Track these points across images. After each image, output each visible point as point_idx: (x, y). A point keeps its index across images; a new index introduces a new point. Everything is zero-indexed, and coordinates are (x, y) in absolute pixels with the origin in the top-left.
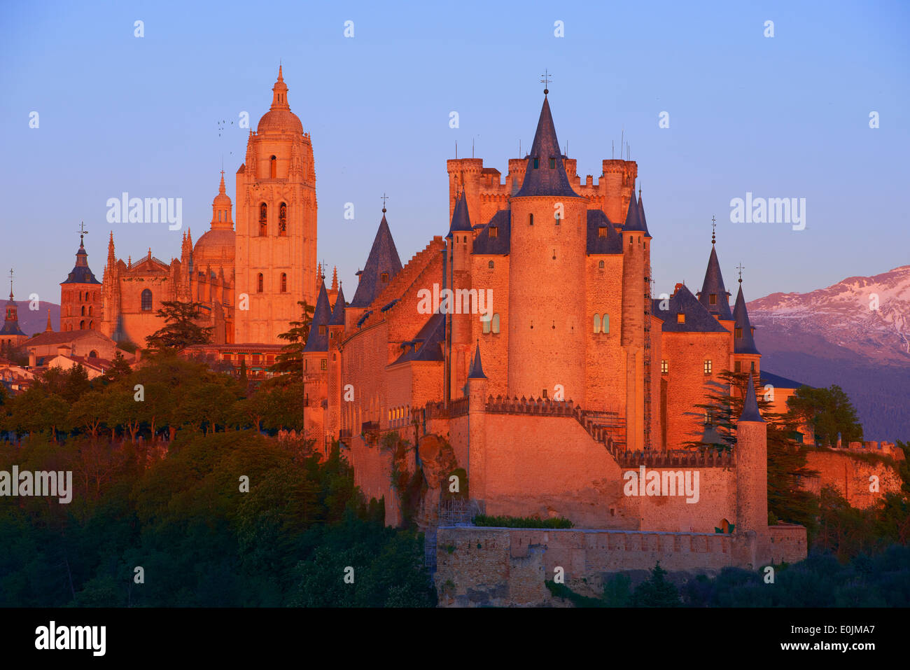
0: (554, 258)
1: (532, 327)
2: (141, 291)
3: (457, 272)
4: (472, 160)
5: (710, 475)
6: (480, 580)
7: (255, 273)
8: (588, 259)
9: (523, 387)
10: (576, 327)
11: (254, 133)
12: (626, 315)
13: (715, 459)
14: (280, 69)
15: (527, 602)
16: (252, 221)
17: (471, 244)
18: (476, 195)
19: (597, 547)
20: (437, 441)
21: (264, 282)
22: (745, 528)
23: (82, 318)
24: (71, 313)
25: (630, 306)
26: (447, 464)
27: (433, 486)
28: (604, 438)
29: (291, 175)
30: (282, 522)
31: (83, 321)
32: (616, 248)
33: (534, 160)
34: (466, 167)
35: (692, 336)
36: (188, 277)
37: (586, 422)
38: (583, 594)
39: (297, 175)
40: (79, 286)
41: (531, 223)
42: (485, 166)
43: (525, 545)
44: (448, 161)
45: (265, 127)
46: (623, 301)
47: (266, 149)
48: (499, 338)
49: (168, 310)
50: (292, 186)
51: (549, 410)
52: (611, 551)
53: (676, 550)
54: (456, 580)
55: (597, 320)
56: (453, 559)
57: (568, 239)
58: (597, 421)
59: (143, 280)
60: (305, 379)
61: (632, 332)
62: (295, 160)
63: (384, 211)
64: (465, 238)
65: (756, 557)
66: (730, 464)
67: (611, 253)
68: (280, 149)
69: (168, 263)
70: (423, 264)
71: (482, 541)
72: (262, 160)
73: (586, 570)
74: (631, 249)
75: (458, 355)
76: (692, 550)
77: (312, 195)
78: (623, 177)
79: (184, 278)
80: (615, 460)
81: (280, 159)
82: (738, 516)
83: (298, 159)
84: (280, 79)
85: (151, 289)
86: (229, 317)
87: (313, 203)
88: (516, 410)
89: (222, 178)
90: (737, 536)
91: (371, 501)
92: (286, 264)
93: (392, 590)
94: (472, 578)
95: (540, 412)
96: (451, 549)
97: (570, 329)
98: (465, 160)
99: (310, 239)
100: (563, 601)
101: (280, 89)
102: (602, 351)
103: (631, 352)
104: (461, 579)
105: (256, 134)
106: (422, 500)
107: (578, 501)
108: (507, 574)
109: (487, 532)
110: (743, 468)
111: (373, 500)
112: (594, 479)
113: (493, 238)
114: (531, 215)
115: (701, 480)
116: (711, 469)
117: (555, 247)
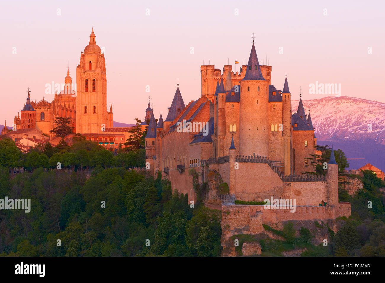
0: (257, 103)
1: (249, 129)
2: (40, 113)
3: (220, 109)
4: (211, 66)
5: (317, 184)
6: (239, 224)
7: (83, 106)
8: (269, 104)
9: (246, 152)
10: (265, 129)
11: (83, 53)
12: (284, 125)
13: (319, 178)
14: (93, 29)
15: (256, 232)
16: (82, 86)
17: (225, 98)
18: (212, 79)
19: (280, 212)
20: (214, 172)
21: (87, 110)
22: (331, 204)
23: (29, 124)
24: (25, 122)
25: (285, 121)
26: (219, 181)
27: (212, 189)
28: (277, 171)
29: (97, 69)
30: (144, 203)
31: (29, 125)
32: (280, 99)
33: (249, 67)
34: (208, 68)
35: (300, 132)
36: (58, 108)
37: (271, 165)
38: (275, 229)
39: (100, 69)
40: (28, 112)
41: (249, 90)
42: (215, 68)
43: (255, 211)
44: (201, 66)
45: (87, 51)
46: (283, 119)
47: (88, 59)
48: (236, 133)
49: (58, 121)
50: (98, 73)
51: (258, 160)
52: (285, 213)
53: (307, 212)
54: (230, 224)
55: (272, 126)
56: (229, 217)
57: (262, 96)
58: (274, 164)
59: (41, 109)
60: (146, 148)
61: (286, 131)
62: (99, 63)
63: (178, 85)
64: (223, 96)
65: (335, 214)
66: (325, 180)
67: (278, 101)
68: (93, 59)
69: (51, 102)
70: (198, 105)
71: (240, 210)
72: (86, 63)
73: (277, 220)
74: (285, 100)
75: (220, 140)
76: (312, 212)
77: (105, 76)
78: (267, 72)
79: (56, 108)
80: (281, 179)
81: (93, 63)
82: (328, 199)
83: (100, 63)
84: (93, 32)
85: (44, 112)
86: (73, 123)
87: (105, 79)
88: (246, 161)
89: (68, 70)
90: (328, 207)
91: (181, 195)
92: (96, 102)
93: (202, 228)
94: (236, 224)
95: (255, 161)
96: (228, 213)
97: (263, 130)
98: (208, 66)
99: (104, 93)
100: (269, 232)
101: (93, 36)
102: (275, 138)
103: (286, 139)
104: (232, 224)
105: (84, 53)
106: (207, 195)
107: (269, 195)
108: (249, 222)
109: (241, 206)
110: (330, 181)
111: (182, 194)
112: (274, 186)
113: (233, 96)
114: (249, 87)
115: (314, 186)
116: (317, 182)
117: (258, 99)
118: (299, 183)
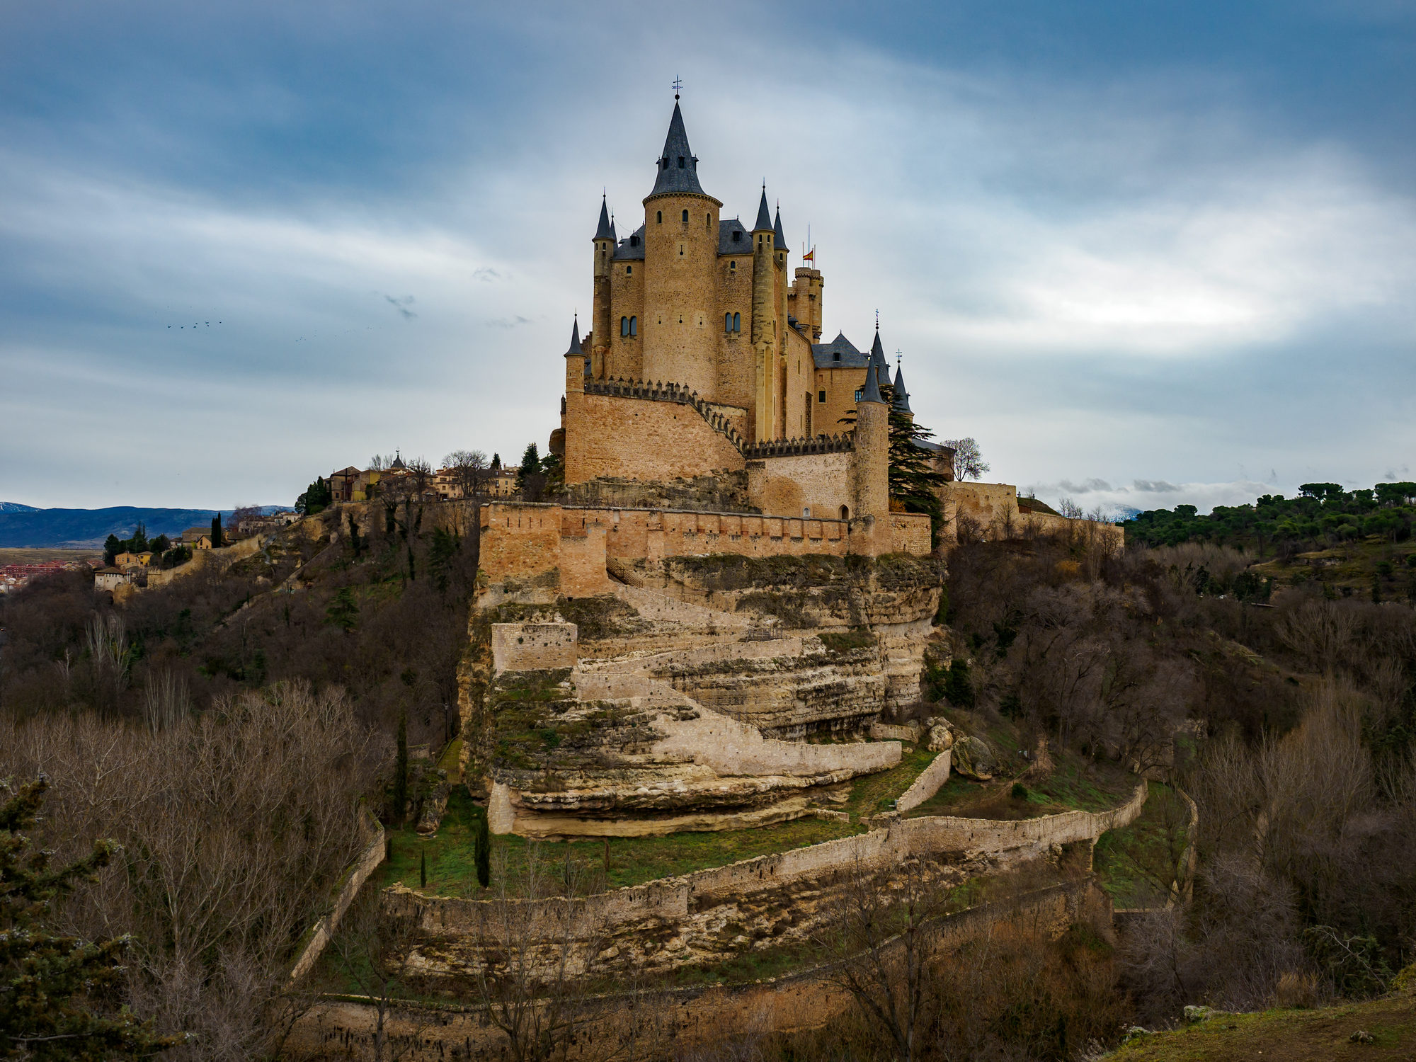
0: (682, 253)
1: (660, 322)
3: (597, 277)
5: (830, 461)
8: (720, 262)
10: (704, 323)
12: (756, 312)
13: (835, 444)
22: (863, 512)
25: (760, 303)
35: (846, 371)
37: (705, 409)
41: (660, 221)
46: (753, 298)
48: (636, 340)
51: (660, 394)
54: (489, 565)
55: (728, 317)
57: (695, 235)
61: (762, 329)
64: (604, 244)
66: (849, 449)
67: (742, 253)
74: (761, 247)
80: (738, 450)
82: (857, 501)
90: (854, 521)
97: (698, 325)
102: (733, 349)
103: (761, 349)
104: (497, 564)
110: (862, 451)
112: (714, 468)
114: (659, 213)
115: (822, 466)
116: (832, 455)
117: (682, 242)
118: (783, 460)
